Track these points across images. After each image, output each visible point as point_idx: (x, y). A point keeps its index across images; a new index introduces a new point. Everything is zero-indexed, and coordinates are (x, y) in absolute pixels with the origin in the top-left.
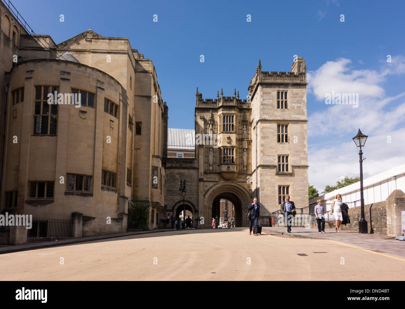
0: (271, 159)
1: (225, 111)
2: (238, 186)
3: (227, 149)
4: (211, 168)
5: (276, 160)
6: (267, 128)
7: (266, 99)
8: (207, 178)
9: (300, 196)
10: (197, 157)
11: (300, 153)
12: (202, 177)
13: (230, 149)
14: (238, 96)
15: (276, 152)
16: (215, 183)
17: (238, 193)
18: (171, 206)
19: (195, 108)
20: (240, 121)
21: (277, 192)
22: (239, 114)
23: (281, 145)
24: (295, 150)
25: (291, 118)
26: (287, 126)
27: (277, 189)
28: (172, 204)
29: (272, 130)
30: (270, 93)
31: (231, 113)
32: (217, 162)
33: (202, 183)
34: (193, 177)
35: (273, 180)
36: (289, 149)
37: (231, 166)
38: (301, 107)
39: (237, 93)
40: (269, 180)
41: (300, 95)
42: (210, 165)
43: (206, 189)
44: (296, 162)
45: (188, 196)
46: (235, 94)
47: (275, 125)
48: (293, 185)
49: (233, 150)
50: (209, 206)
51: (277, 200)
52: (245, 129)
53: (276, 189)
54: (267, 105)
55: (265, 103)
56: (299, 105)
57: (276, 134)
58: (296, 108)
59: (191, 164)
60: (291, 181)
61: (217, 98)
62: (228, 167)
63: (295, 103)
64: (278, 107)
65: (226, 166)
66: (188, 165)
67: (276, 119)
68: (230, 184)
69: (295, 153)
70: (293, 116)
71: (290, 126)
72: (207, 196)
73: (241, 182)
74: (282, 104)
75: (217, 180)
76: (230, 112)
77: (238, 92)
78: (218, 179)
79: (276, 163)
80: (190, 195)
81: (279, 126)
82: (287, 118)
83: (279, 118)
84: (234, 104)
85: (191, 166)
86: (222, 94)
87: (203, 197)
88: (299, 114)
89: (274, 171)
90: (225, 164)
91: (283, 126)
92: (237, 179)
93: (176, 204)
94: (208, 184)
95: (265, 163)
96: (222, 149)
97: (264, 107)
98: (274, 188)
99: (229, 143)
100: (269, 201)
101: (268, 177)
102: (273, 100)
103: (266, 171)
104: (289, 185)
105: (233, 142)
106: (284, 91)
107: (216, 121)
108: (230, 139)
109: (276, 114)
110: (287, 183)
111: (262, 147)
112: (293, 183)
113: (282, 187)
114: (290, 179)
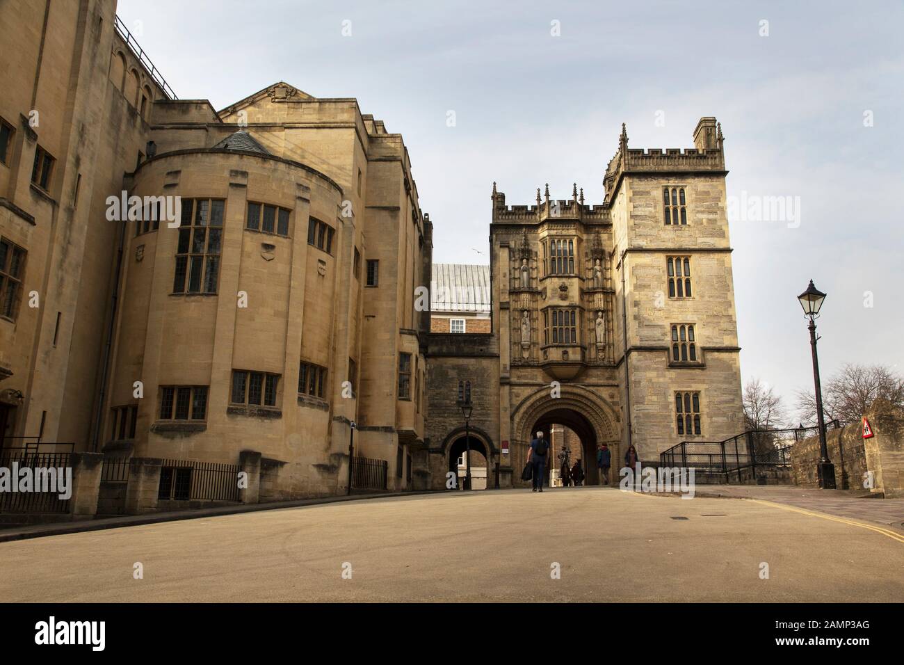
0: (657, 333)
1: (555, 231)
2: (587, 394)
3: (561, 312)
4: (526, 355)
5: (667, 335)
6: (644, 266)
7: (640, 206)
8: (519, 377)
9: (724, 415)
10: (494, 331)
11: (719, 320)
12: (507, 375)
13: (567, 312)
14: (582, 199)
15: (666, 318)
16: (535, 389)
17: (588, 409)
18: (440, 439)
19: (491, 225)
20: (588, 251)
21: (673, 407)
22: (585, 237)
23: (677, 303)
24: (708, 314)
25: (696, 245)
26: (686, 261)
27: (672, 399)
28: (441, 436)
29: (656, 272)
30: (648, 193)
31: (568, 234)
32: (540, 340)
33: (507, 388)
34: (486, 375)
35: (661, 380)
36: (696, 311)
37: (570, 350)
38: (715, 220)
39: (578, 192)
40: (653, 381)
41: (712, 195)
42: (523, 348)
43: (516, 402)
44: (712, 339)
45: (476, 418)
46: (575, 194)
47: (661, 259)
48: (706, 390)
49: (573, 313)
50: (524, 440)
51: (674, 425)
52: (597, 267)
53: (669, 401)
54: (644, 218)
55: (639, 213)
56: (711, 216)
57: (665, 278)
58: (705, 223)
59: (482, 345)
60: (703, 382)
61: (536, 203)
63: (702, 212)
64: (667, 222)
65: (560, 351)
66: (476, 347)
67: (663, 247)
68: (571, 390)
69: (709, 320)
70: (700, 240)
71: (695, 260)
72: (517, 419)
73: (594, 386)
74: (674, 214)
75: (540, 380)
76: (564, 233)
77: (582, 190)
78: (543, 380)
79: (668, 341)
80: (480, 414)
81: (669, 260)
82: (687, 243)
83: (670, 245)
84: (573, 214)
85: (481, 350)
86: (547, 195)
87: (509, 420)
88: (712, 235)
89: (662, 359)
90: (557, 347)
91: (678, 260)
92: (586, 379)
93: (450, 436)
94: (520, 391)
95: (644, 342)
96: (550, 312)
97: (636, 222)
98: (666, 397)
99: (564, 298)
100: (655, 427)
101: (651, 375)
102: (655, 207)
103: (647, 359)
104: (699, 392)
105: (573, 297)
106: (678, 186)
107: (536, 253)
108: (566, 291)
109: (663, 235)
110: (693, 385)
111: (637, 308)
112: (707, 387)
113: (683, 395)
114: (702, 378)
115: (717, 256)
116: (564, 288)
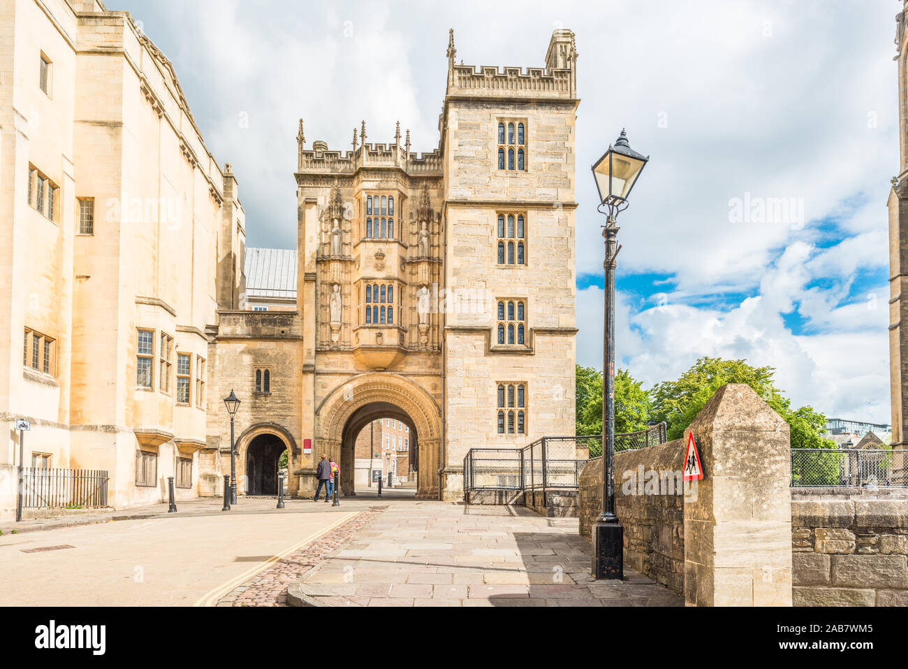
1: (372, 184)
2: (405, 385)
3: (376, 285)
4: (335, 338)
6: (470, 224)
7: (467, 144)
8: (326, 365)
10: (299, 309)
11: (554, 295)
12: (312, 362)
13: (383, 286)
14: (407, 143)
15: (491, 290)
16: (346, 378)
19: (297, 174)
20: (414, 211)
21: (494, 400)
22: (409, 192)
23: (507, 272)
24: (541, 286)
26: (521, 218)
27: (494, 391)
29: (482, 231)
30: (478, 126)
31: (387, 187)
32: (352, 321)
33: (311, 377)
34: (287, 362)
36: (527, 283)
37: (385, 333)
40: (471, 369)
41: (557, 132)
42: (331, 330)
43: (322, 394)
44: (544, 318)
46: (397, 136)
47: (491, 215)
48: (535, 381)
49: (391, 286)
50: (333, 437)
51: (495, 422)
52: (423, 232)
54: (471, 160)
55: (465, 154)
56: (554, 160)
57: (495, 240)
58: (546, 170)
59: (283, 326)
60: (530, 371)
63: (544, 155)
64: (502, 167)
65: (374, 333)
66: (276, 328)
67: (493, 200)
68: (386, 380)
69: (542, 295)
70: (539, 191)
71: (531, 216)
72: (323, 412)
73: (414, 375)
75: (350, 369)
76: (383, 185)
77: (408, 132)
79: (493, 321)
80: (281, 408)
81: (501, 217)
82: (521, 197)
83: (503, 198)
84: (395, 162)
85: (283, 332)
86: (364, 136)
87: (313, 415)
88: (555, 186)
90: (370, 328)
91: (511, 216)
92: (405, 368)
94: (328, 382)
96: (365, 284)
97: (461, 165)
98: (486, 390)
99: (380, 268)
102: (486, 146)
103: (465, 342)
104: (526, 383)
105: (390, 267)
106: (516, 119)
107: (350, 212)
108: (382, 259)
109: (495, 184)
110: (519, 375)
112: (535, 377)
113: (507, 386)
114: (530, 365)
115: (558, 213)
116: (380, 256)
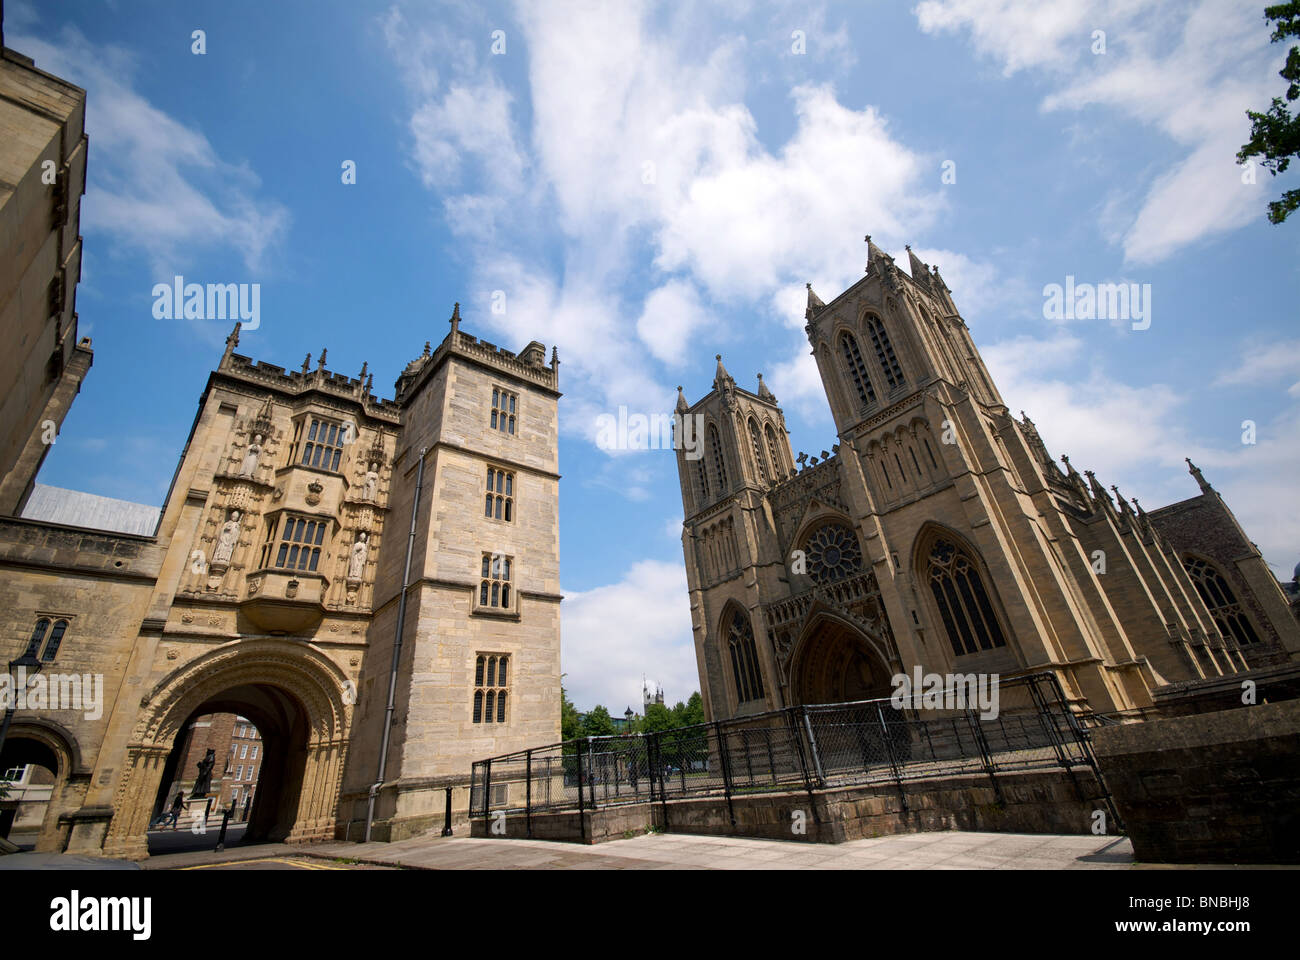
0: (463, 562)
1: (323, 410)
2: (315, 660)
3: (302, 521)
4: (215, 583)
5: (475, 567)
6: (459, 469)
7: (464, 397)
9: (538, 690)
10: (161, 534)
11: (540, 558)
12: (162, 615)
13: (313, 523)
14: (370, 386)
15: (478, 542)
16: (215, 645)
19: (212, 373)
20: (364, 450)
21: (472, 677)
22: (364, 432)
23: (494, 526)
24: (529, 547)
25: (522, 461)
26: (510, 478)
27: (472, 664)
29: (471, 480)
30: (475, 386)
31: (341, 418)
32: (249, 562)
33: (154, 639)
34: (111, 612)
35: (460, 633)
36: (515, 541)
37: (302, 582)
38: (545, 440)
40: (448, 633)
41: (543, 413)
42: (211, 570)
43: (166, 668)
44: (531, 581)
46: (363, 375)
47: (482, 467)
48: (520, 652)
49: (322, 525)
50: (159, 744)
51: (470, 708)
52: (373, 474)
53: (467, 666)
54: (467, 412)
55: (459, 404)
56: (542, 435)
57: (484, 491)
58: (533, 441)
59: (123, 555)
60: (514, 639)
61: (300, 370)
62: (293, 585)
63: (532, 427)
64: (494, 426)
65: (285, 580)
66: (107, 558)
67: (485, 453)
68: (283, 649)
69: (529, 555)
70: (527, 457)
71: (521, 477)
72: (156, 701)
74: (504, 420)
75: (229, 630)
76: (336, 415)
78: (236, 628)
79: (476, 577)
81: (491, 471)
82: (512, 457)
83: (494, 453)
84: (354, 395)
85: (119, 564)
86: (322, 362)
87: (137, 704)
88: (541, 456)
89: (466, 601)
90: (281, 573)
91: (501, 473)
92: (316, 633)
94: (179, 648)
95: (442, 573)
96: (284, 517)
97: (456, 413)
98: (463, 662)
99: (311, 503)
100: (440, 712)
101: (446, 623)
102: (481, 404)
103: (443, 600)
104: (509, 654)
105: (328, 502)
106: (510, 391)
107: (281, 432)
108: (318, 492)
109: (488, 439)
110: (502, 644)
111: (440, 522)
112: (520, 647)
113: (488, 658)
114: (514, 633)
115: (544, 480)
116: (315, 489)
